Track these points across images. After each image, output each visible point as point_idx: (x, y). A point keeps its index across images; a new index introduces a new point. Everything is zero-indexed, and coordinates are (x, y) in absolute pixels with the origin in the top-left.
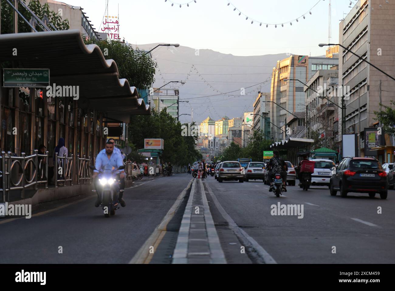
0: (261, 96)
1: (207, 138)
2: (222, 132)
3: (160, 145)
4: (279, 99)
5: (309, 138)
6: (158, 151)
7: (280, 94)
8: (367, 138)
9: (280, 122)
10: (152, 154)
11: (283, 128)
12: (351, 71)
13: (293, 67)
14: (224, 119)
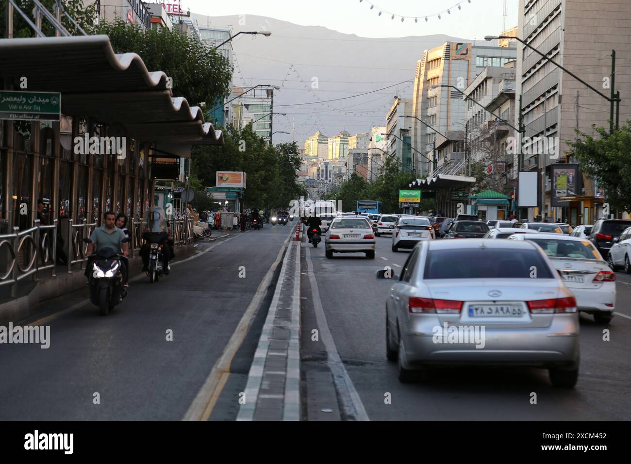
0: (398, 104)
1: (314, 164)
2: (339, 155)
3: (240, 182)
4: (425, 108)
5: (468, 176)
6: (237, 191)
7: (426, 101)
8: (554, 180)
9: (427, 145)
10: (228, 194)
11: (430, 156)
12: (535, 73)
13: (448, 61)
14: (342, 134)
